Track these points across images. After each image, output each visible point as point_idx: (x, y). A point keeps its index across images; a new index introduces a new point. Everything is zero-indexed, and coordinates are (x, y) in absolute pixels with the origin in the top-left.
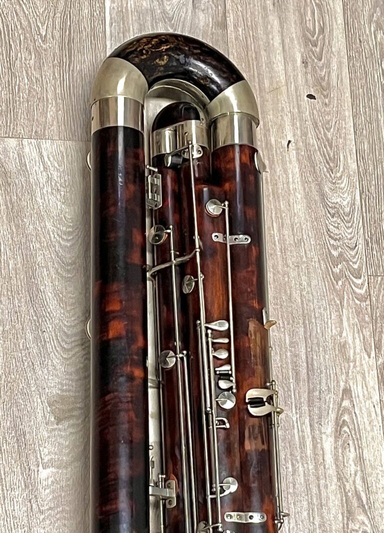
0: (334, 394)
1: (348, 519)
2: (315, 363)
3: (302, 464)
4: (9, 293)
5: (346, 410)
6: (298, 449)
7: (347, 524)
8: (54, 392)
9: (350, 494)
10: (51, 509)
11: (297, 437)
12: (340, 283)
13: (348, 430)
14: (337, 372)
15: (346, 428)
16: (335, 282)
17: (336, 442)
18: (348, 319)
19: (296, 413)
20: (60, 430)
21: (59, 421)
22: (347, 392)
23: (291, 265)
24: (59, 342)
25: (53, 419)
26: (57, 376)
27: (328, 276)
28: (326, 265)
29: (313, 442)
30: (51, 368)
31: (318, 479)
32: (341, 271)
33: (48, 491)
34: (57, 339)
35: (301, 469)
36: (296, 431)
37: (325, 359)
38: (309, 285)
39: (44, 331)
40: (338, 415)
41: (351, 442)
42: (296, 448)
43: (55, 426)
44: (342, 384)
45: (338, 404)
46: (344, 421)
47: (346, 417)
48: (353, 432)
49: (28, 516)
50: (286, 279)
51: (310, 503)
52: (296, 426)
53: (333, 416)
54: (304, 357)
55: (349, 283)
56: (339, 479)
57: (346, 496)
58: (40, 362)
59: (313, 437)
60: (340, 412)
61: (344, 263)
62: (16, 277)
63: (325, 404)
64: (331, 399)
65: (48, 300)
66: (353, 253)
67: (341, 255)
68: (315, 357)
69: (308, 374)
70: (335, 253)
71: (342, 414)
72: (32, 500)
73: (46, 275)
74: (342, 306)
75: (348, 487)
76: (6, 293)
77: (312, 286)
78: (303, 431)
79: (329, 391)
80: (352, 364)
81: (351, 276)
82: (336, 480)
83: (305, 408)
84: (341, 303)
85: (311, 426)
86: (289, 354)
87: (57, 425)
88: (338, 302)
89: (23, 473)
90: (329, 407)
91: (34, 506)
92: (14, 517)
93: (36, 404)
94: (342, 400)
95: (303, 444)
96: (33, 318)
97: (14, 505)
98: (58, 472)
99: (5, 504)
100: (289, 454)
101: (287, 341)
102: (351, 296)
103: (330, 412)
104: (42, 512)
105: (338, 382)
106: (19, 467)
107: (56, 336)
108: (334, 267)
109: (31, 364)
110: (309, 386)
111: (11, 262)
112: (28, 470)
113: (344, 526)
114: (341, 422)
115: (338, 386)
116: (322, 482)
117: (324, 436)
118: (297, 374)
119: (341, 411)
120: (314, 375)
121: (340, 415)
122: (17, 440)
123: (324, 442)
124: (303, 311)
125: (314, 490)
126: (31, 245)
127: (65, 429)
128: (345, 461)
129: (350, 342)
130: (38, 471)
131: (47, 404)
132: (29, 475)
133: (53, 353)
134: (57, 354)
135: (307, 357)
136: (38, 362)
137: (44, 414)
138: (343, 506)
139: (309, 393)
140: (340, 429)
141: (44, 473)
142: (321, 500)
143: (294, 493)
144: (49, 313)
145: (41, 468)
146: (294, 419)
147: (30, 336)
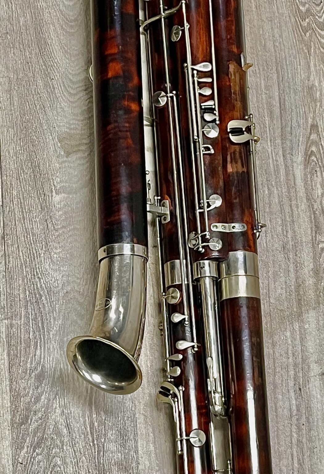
0: (304, 129)
1: (316, 232)
2: (287, 103)
3: (277, 188)
4: (21, 46)
5: (314, 143)
6: (273, 175)
7: (316, 237)
8: (63, 130)
9: (317, 212)
10: (63, 227)
11: (272, 166)
12: (308, 34)
13: (315, 159)
14: (306, 111)
15: (313, 158)
16: (303, 34)
17: (305, 169)
18: (315, 65)
19: (271, 146)
20: (69, 162)
21: (68, 154)
22: (314, 127)
23: (265, 20)
24: (66, 88)
25: (62, 153)
26: (65, 117)
27: (297, 29)
28: (296, 19)
29: (286, 169)
30: (59, 110)
31: (290, 200)
32: (308, 23)
33: (61, 213)
34: (64, 86)
35: (275, 192)
36: (271, 161)
37: (295, 100)
38: (281, 36)
39: (53, 79)
40: (307, 146)
41: (318, 169)
42: (271, 175)
43: (65, 159)
44: (310, 121)
45: (307, 137)
46: (312, 151)
47: (314, 149)
48: (320, 161)
49: (45, 233)
50: (261, 32)
51: (284, 220)
52: (271, 157)
53: (302, 148)
54: (277, 99)
55: (316, 34)
56: (308, 199)
57: (314, 213)
58: (50, 105)
59: (286, 166)
60: (309, 145)
61: (311, 17)
62: (26, 32)
63: (296, 138)
64: (301, 134)
65: (55, 52)
66: (318, 8)
67: (308, 10)
68: (287, 98)
69: (281, 112)
70: (303, 9)
71: (310, 146)
72: (48, 221)
73: (53, 30)
74: (310, 55)
75: (315, 207)
76: (18, 47)
77: (284, 37)
78: (277, 161)
79: (299, 127)
80: (318, 104)
81: (317, 28)
82: (306, 201)
83: (279, 141)
84: (308, 52)
85: (284, 156)
86: (264, 96)
87: (67, 157)
88: (306, 51)
89: (39, 199)
90: (299, 140)
91: (50, 225)
92: (34, 235)
93: (48, 140)
94: (310, 134)
95: (277, 171)
96: (42, 67)
97: (32, 225)
98: (69, 197)
99: (25, 223)
100: (265, 180)
101: (263, 85)
102: (317, 46)
103: (300, 144)
104: (57, 230)
105: (307, 119)
106: (36, 193)
107: (63, 83)
108: (302, 21)
109: (42, 106)
110: (282, 123)
111: (22, 20)
112: (43, 196)
113: (312, 238)
114: (309, 152)
115: (307, 122)
116: (294, 202)
117: (295, 165)
118: (271, 112)
119: (309, 143)
120: (286, 114)
121: (308, 147)
122: (33, 171)
123: (295, 170)
124: (276, 59)
125: (287, 209)
126: (39, 5)
127: (73, 161)
128: (313, 184)
129: (317, 84)
130: (52, 196)
131: (57, 141)
132: (44, 200)
133: (61, 98)
134: (64, 98)
135: (280, 99)
136: (49, 105)
137: (55, 149)
138: (311, 222)
139: (282, 129)
140: (309, 158)
141: (57, 198)
142: (293, 217)
143: (270, 212)
144: (56, 63)
145: (54, 194)
146: (270, 150)
147: (40, 83)
